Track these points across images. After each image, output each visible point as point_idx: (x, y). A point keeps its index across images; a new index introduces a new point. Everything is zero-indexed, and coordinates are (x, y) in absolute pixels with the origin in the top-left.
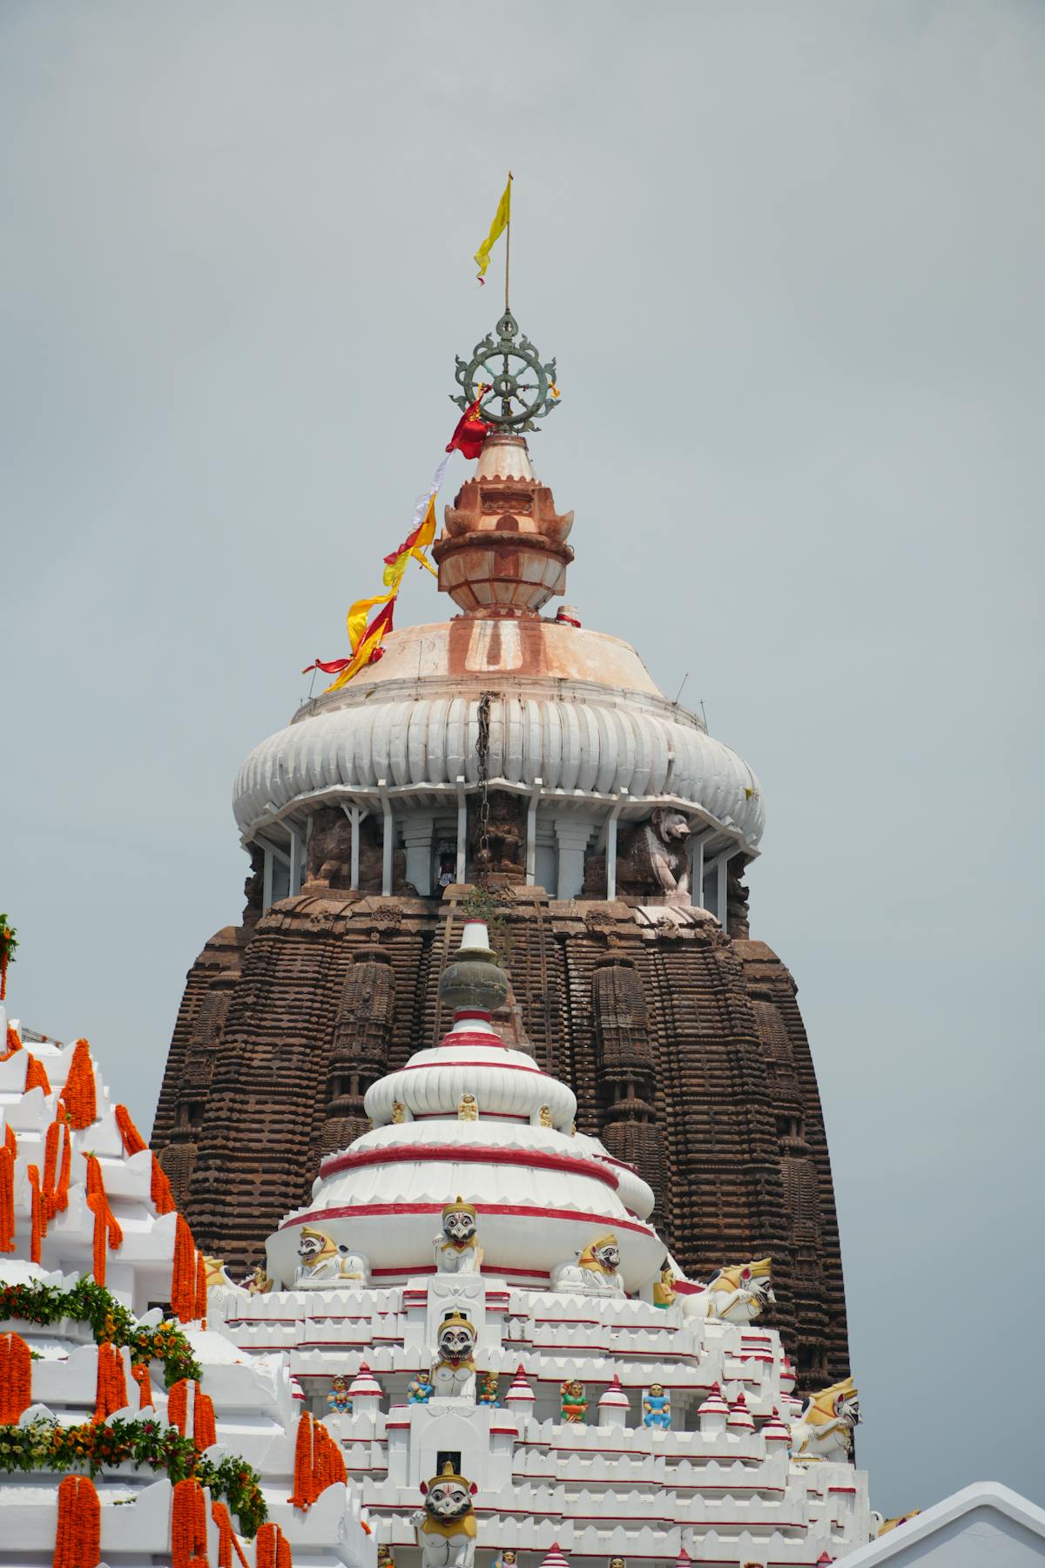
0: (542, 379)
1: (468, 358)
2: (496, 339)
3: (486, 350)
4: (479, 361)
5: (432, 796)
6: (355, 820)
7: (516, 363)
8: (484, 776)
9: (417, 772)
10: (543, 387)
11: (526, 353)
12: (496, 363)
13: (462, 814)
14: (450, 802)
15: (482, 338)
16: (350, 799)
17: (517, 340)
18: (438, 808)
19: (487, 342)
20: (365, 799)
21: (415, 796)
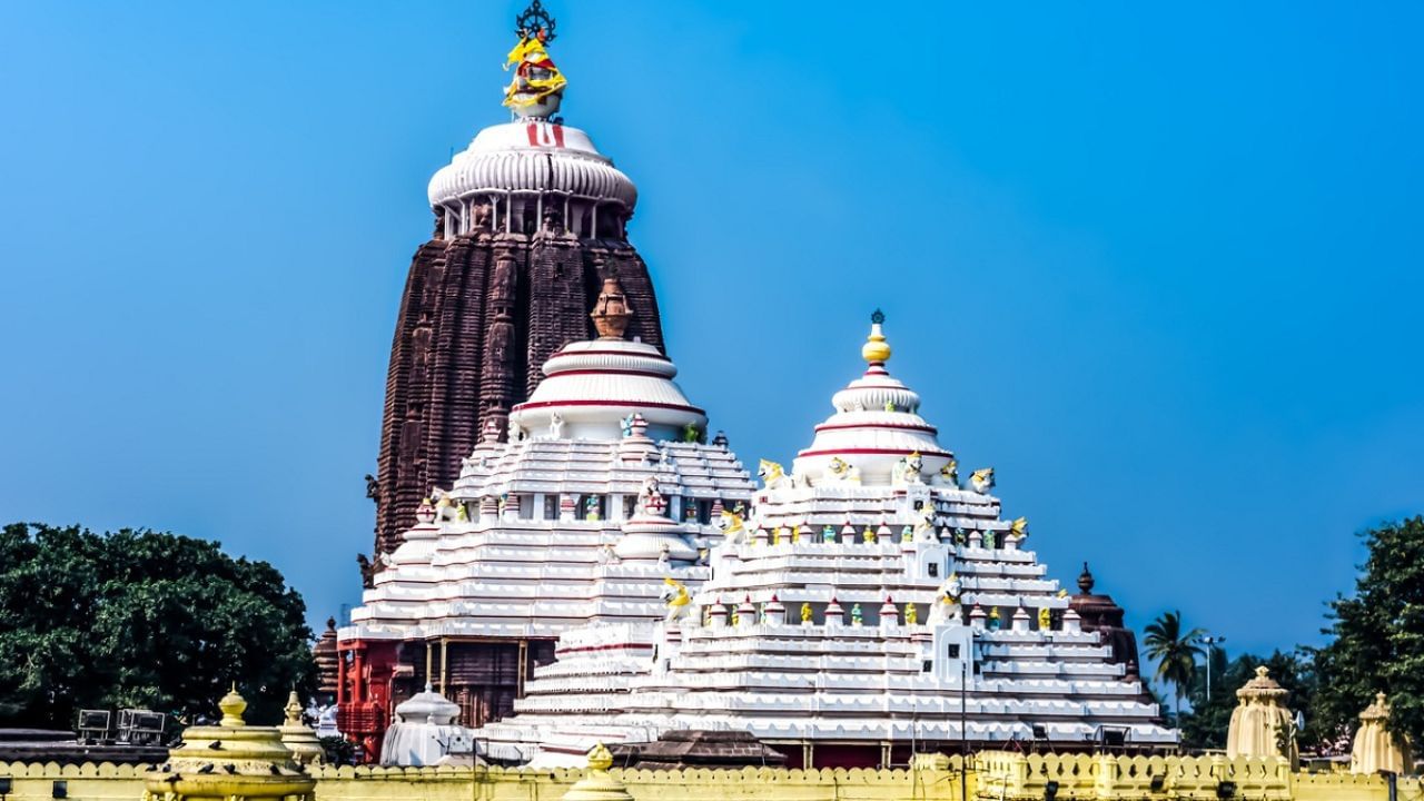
0: (550, 26)
1: (522, 16)
2: (532, 9)
3: (529, 13)
4: (526, 17)
5: (528, 195)
6: (494, 201)
7: (540, 20)
8: (550, 188)
9: (522, 186)
10: (550, 29)
11: (543, 15)
12: (532, 19)
13: (540, 203)
14: (535, 197)
15: (527, 8)
16: (493, 194)
17: (540, 10)
18: (530, 201)
19: (529, 10)
20: (500, 195)
21: (521, 195)
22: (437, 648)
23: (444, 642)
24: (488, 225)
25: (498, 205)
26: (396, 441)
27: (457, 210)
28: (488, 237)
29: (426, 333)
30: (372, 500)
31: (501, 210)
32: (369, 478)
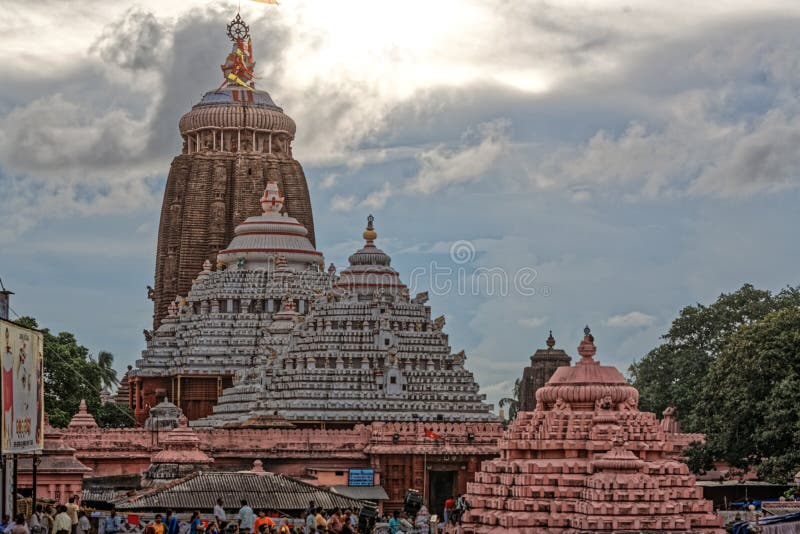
2: (236, 20)
3: (234, 23)
5: (233, 129)
6: (214, 133)
8: (245, 126)
9: (229, 125)
11: (242, 23)
13: (239, 134)
16: (213, 129)
17: (240, 21)
18: (234, 133)
19: (234, 21)
20: (217, 130)
21: (228, 130)
22: (176, 380)
23: (179, 377)
24: (211, 147)
25: (217, 135)
26: (163, 267)
27: (195, 137)
28: (211, 153)
29: (177, 208)
30: (151, 300)
31: (218, 138)
32: (149, 287)
